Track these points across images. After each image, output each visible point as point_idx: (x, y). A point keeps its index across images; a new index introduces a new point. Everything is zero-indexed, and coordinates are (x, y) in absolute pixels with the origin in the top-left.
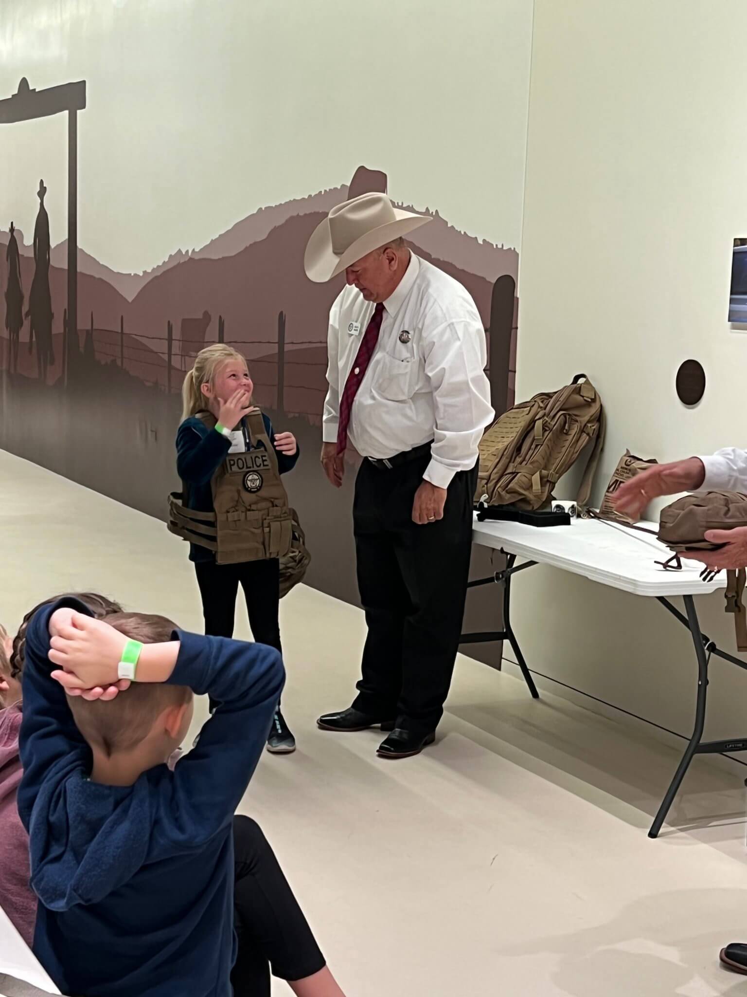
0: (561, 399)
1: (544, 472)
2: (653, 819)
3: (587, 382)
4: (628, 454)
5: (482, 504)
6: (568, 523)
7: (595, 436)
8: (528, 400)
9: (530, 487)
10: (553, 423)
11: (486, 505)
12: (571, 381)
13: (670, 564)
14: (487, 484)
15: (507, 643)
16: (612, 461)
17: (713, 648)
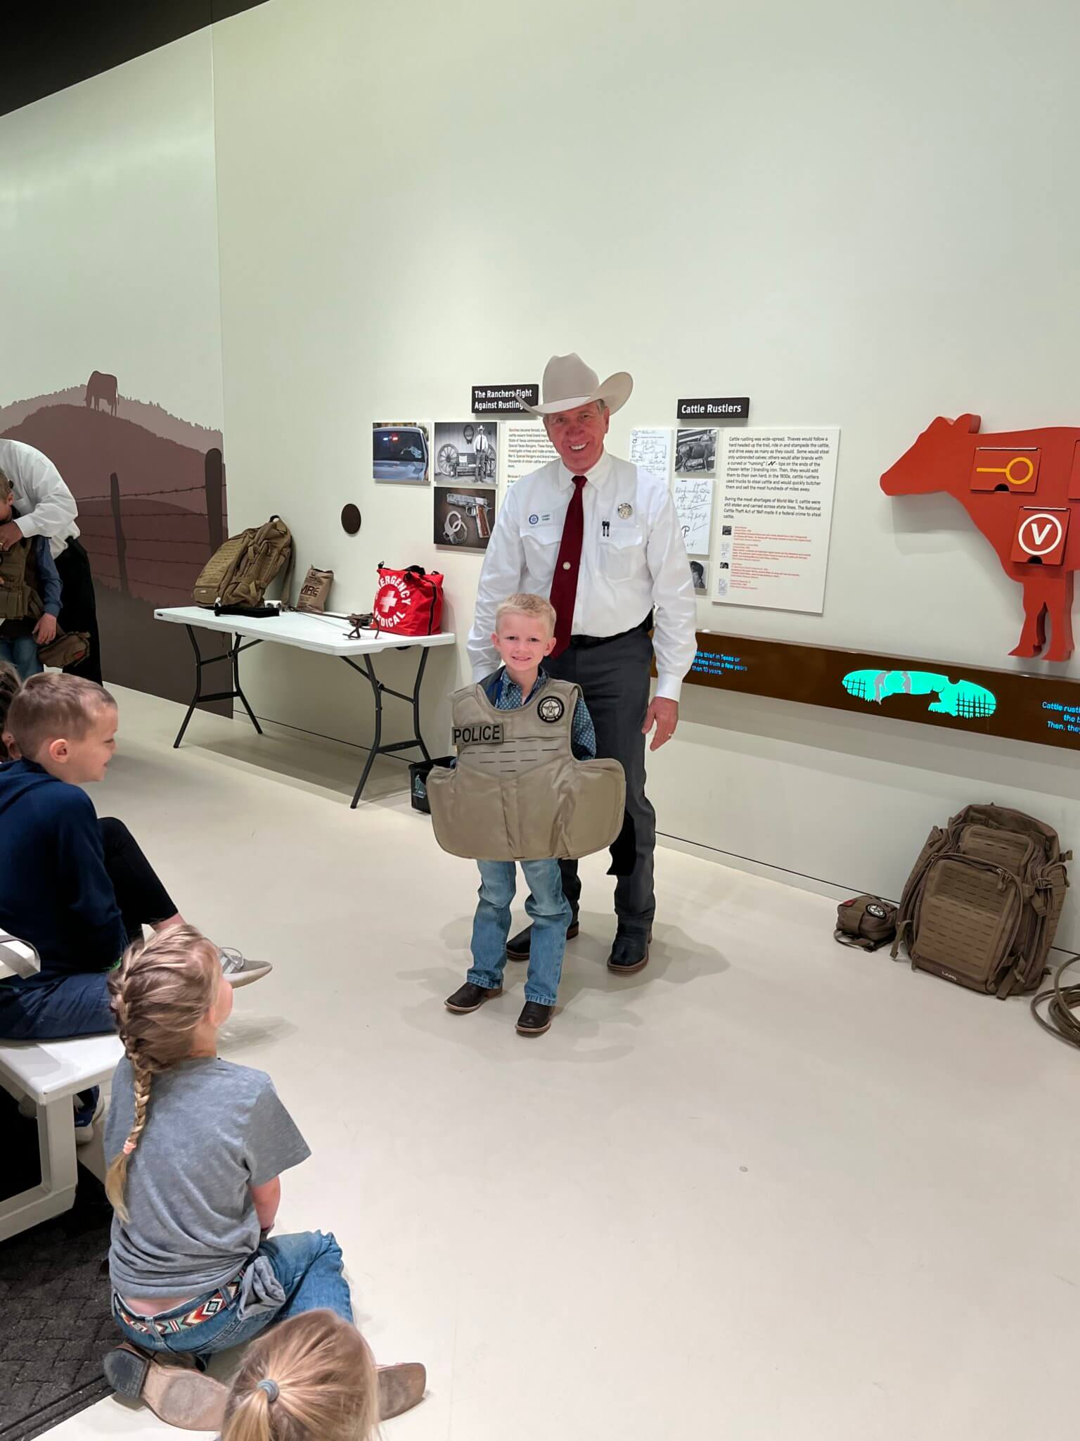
0: (264, 532)
1: (258, 582)
2: (352, 798)
3: (280, 521)
4: (312, 568)
5: (217, 604)
6: (278, 615)
7: (288, 558)
8: (241, 533)
9: (249, 592)
10: (260, 548)
11: (220, 605)
12: (269, 520)
13: (353, 635)
14: (218, 591)
15: (237, 700)
16: (301, 574)
17: (382, 687)
